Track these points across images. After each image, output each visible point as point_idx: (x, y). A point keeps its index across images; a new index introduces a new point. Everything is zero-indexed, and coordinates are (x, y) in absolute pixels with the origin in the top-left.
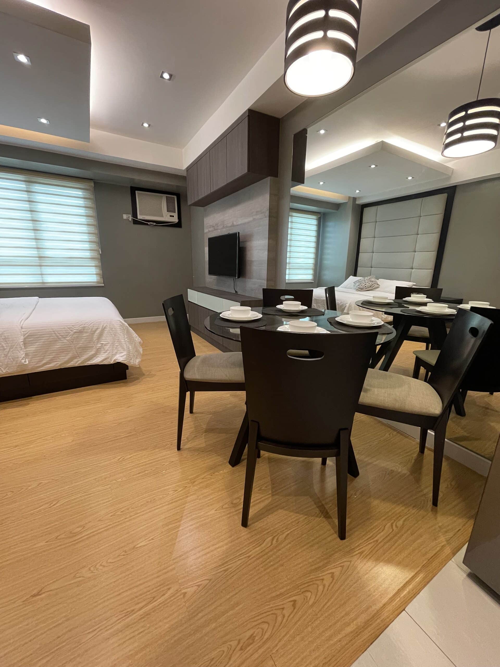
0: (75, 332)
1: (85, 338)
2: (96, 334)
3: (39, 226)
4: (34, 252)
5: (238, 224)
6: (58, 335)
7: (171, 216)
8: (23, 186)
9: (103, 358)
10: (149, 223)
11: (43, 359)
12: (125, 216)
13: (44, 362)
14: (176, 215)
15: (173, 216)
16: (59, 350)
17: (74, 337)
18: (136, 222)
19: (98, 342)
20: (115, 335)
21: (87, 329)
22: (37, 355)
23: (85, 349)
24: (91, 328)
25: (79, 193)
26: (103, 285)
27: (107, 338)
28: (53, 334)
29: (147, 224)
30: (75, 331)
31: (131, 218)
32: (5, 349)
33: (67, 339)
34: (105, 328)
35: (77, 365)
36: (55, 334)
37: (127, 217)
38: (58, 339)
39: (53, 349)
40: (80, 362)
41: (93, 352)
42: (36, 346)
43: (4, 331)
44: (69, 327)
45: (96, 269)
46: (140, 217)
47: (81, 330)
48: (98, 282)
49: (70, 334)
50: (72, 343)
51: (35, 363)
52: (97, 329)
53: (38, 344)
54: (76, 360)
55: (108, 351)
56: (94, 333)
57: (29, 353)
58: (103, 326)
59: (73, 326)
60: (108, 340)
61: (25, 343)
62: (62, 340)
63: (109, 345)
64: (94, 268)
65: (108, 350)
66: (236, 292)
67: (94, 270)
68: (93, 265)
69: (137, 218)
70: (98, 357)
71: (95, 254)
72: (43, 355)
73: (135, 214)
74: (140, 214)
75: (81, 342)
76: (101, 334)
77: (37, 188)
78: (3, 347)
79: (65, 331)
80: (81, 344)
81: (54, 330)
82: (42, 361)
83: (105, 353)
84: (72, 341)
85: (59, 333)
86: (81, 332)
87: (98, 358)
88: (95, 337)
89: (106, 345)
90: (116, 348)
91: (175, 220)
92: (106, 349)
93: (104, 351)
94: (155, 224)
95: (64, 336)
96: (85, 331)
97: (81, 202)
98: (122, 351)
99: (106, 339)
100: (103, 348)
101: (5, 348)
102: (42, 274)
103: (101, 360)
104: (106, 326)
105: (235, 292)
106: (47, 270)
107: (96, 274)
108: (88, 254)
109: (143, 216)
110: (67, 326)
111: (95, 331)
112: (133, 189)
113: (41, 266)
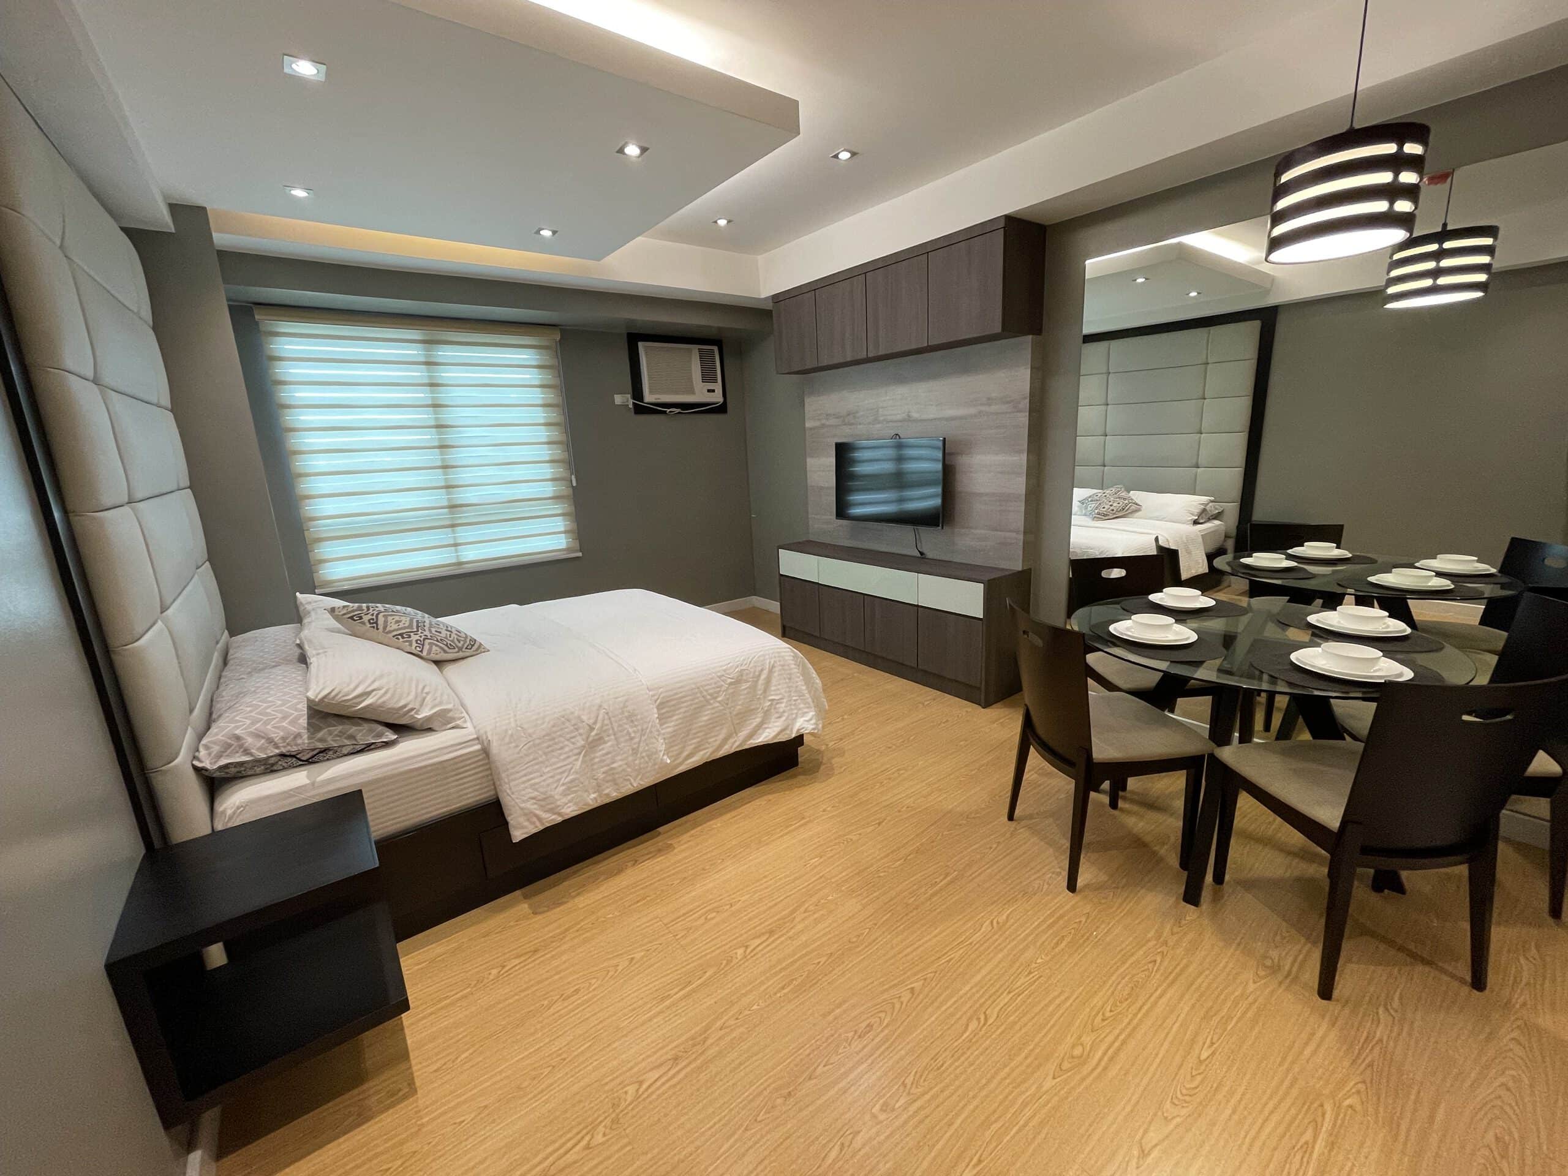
0: (731, 684)
1: (745, 692)
2: (760, 683)
3: (451, 437)
4: (440, 498)
5: (924, 417)
6: (705, 693)
7: (709, 391)
9: (777, 730)
10: (667, 410)
11: (684, 747)
12: (618, 399)
13: (685, 754)
14: (718, 387)
15: (713, 391)
16: (708, 725)
17: (729, 694)
18: (641, 409)
19: (765, 697)
20: (790, 679)
21: (747, 674)
23: (744, 716)
24: (752, 670)
25: (526, 356)
26: (580, 554)
27: (779, 687)
28: (698, 693)
29: (665, 412)
30: (729, 681)
31: (631, 403)
32: (632, 739)
33: (719, 699)
34: (773, 667)
35: (733, 751)
36: (701, 692)
37: (623, 399)
38: (705, 703)
39: (700, 724)
40: (737, 744)
41: (758, 720)
42: (674, 723)
43: (626, 701)
44: (719, 674)
45: (564, 520)
46: (649, 397)
47: (736, 677)
48: (568, 550)
49: (723, 688)
50: (726, 706)
52: (762, 670)
53: (675, 718)
54: (732, 740)
55: (786, 714)
56: (758, 680)
57: (666, 738)
58: (769, 663)
59: (725, 671)
60: (783, 691)
61: (663, 719)
62: (712, 704)
63: (785, 700)
64: (561, 518)
65: (784, 712)
66: (922, 553)
67: (560, 524)
68: (559, 512)
69: (643, 402)
70: (766, 728)
71: (563, 489)
72: (684, 739)
73: (637, 392)
74: (651, 392)
75: (740, 703)
76: (768, 681)
78: (629, 733)
79: (715, 683)
80: (739, 707)
81: (698, 685)
82: (682, 753)
83: (779, 717)
84: (727, 702)
85: (706, 691)
86: (738, 681)
87: (768, 730)
88: (759, 687)
89: (779, 701)
90: (795, 705)
91: (717, 398)
92: (781, 710)
93: (777, 715)
94: (678, 410)
95: (715, 695)
96: (744, 678)
97: (533, 376)
98: (806, 710)
99: (778, 689)
100: (775, 708)
101: (633, 735)
102: (456, 545)
103: (774, 734)
104: (775, 662)
105: (919, 555)
106: (464, 534)
107: (565, 532)
108: (549, 489)
109: (657, 396)
110: (715, 673)
111: (759, 675)
112: (634, 338)
113: (453, 526)
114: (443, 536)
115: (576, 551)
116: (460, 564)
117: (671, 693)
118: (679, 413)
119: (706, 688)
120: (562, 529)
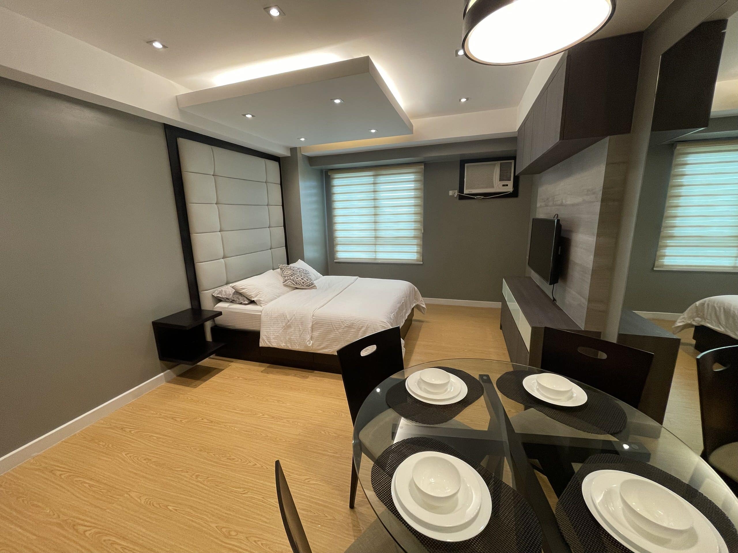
0: (346, 327)
1: (352, 333)
2: (361, 332)
3: (379, 211)
4: (372, 234)
6: (334, 326)
7: (504, 185)
8: (371, 180)
10: (476, 197)
12: (451, 193)
13: (322, 346)
14: (510, 183)
15: (507, 185)
16: (333, 339)
17: (344, 331)
18: (462, 197)
21: (355, 326)
22: (319, 339)
24: (358, 325)
25: (412, 177)
26: (422, 263)
28: (330, 325)
29: (474, 198)
30: (346, 325)
31: (456, 193)
33: (339, 331)
36: (332, 325)
37: (453, 193)
38: (333, 330)
39: (330, 338)
42: (318, 332)
43: (303, 317)
44: (342, 321)
46: (466, 191)
47: (351, 325)
48: (417, 260)
49: (342, 327)
50: (342, 335)
51: (316, 346)
52: (362, 327)
53: (320, 331)
56: (360, 330)
57: (314, 337)
58: (368, 325)
59: (345, 320)
61: (313, 329)
62: (335, 331)
64: (416, 246)
66: (553, 300)
67: (415, 249)
68: (416, 243)
69: (463, 194)
71: (419, 233)
72: (322, 341)
73: (461, 190)
74: (467, 189)
75: (349, 336)
77: (382, 179)
78: (300, 328)
79: (339, 324)
80: (349, 338)
81: (332, 322)
82: (321, 345)
84: (343, 333)
85: (335, 325)
86: (350, 327)
88: (360, 334)
91: (510, 189)
94: (482, 197)
95: (338, 329)
97: (412, 185)
101: (301, 330)
102: (375, 252)
104: (371, 326)
106: (380, 248)
107: (417, 252)
108: (412, 233)
109: (470, 190)
110: (341, 319)
111: (361, 329)
112: (463, 162)
113: (375, 245)
114: (372, 248)
115: (421, 261)
116: (376, 259)
117: (321, 320)
118: (483, 198)
119: (335, 324)
120: (416, 251)
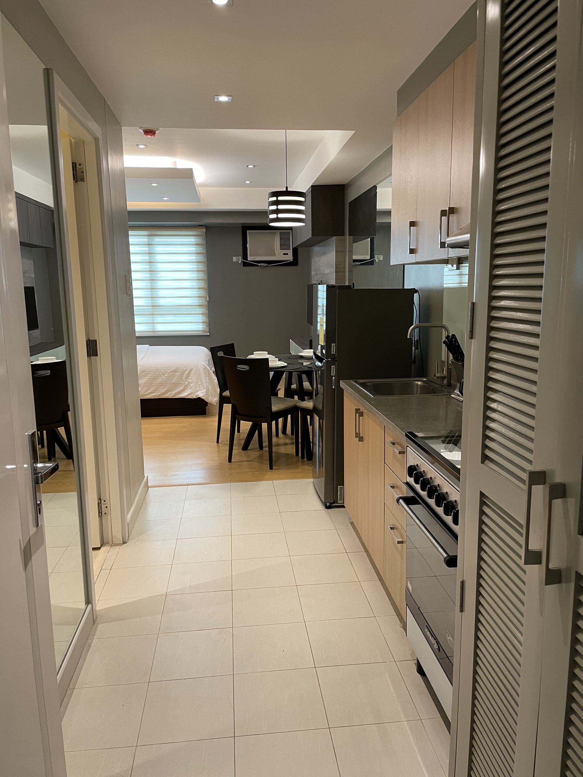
0: (171, 371)
1: (178, 376)
2: (185, 374)
3: (155, 276)
4: (150, 302)
6: (160, 372)
7: (284, 254)
8: (145, 240)
9: (188, 393)
10: (259, 264)
11: (149, 389)
12: (235, 259)
14: (290, 252)
15: (287, 254)
16: (160, 384)
17: (170, 375)
18: (246, 264)
19: (186, 380)
20: (199, 376)
21: (179, 370)
22: (146, 386)
23: (177, 385)
24: (182, 369)
25: (193, 240)
26: (209, 334)
27: (193, 378)
28: (156, 371)
29: (258, 265)
30: (171, 370)
31: (240, 260)
33: (165, 376)
34: (192, 369)
35: (170, 397)
36: (158, 371)
37: (237, 259)
38: (159, 376)
39: (157, 382)
40: (172, 394)
41: (182, 388)
42: (145, 379)
44: (167, 367)
45: (203, 317)
46: (250, 258)
47: (175, 370)
48: (203, 331)
50: (168, 379)
51: (144, 392)
52: (186, 370)
53: (147, 378)
54: (170, 393)
55: (193, 388)
56: (184, 373)
57: (141, 384)
58: (191, 368)
59: (170, 366)
60: (194, 379)
62: (162, 377)
63: (194, 383)
64: (201, 315)
65: (192, 387)
67: (201, 318)
68: (201, 312)
69: (247, 260)
70: (185, 392)
71: (203, 302)
72: (149, 386)
73: (245, 256)
74: (250, 256)
75: (175, 379)
76: (189, 375)
77: (157, 240)
79: (165, 370)
80: (174, 381)
81: (158, 369)
82: (148, 391)
83: (191, 389)
84: (169, 377)
85: (160, 371)
86: (175, 371)
87: (185, 393)
88: (184, 376)
89: (191, 383)
90: (199, 386)
91: (290, 257)
92: (191, 386)
93: (190, 388)
94: (266, 265)
95: (164, 374)
96: (178, 371)
97: (193, 249)
98: (203, 389)
99: (192, 378)
100: (190, 385)
102: (153, 323)
103: (187, 394)
104: (193, 368)
107: (203, 322)
108: (196, 301)
109: (253, 257)
110: (166, 366)
111: (185, 371)
112: (245, 228)
113: (153, 314)
114: (150, 319)
115: (207, 332)
116: (154, 332)
117: (147, 369)
118: (266, 266)
119: (161, 370)
120: (201, 321)
